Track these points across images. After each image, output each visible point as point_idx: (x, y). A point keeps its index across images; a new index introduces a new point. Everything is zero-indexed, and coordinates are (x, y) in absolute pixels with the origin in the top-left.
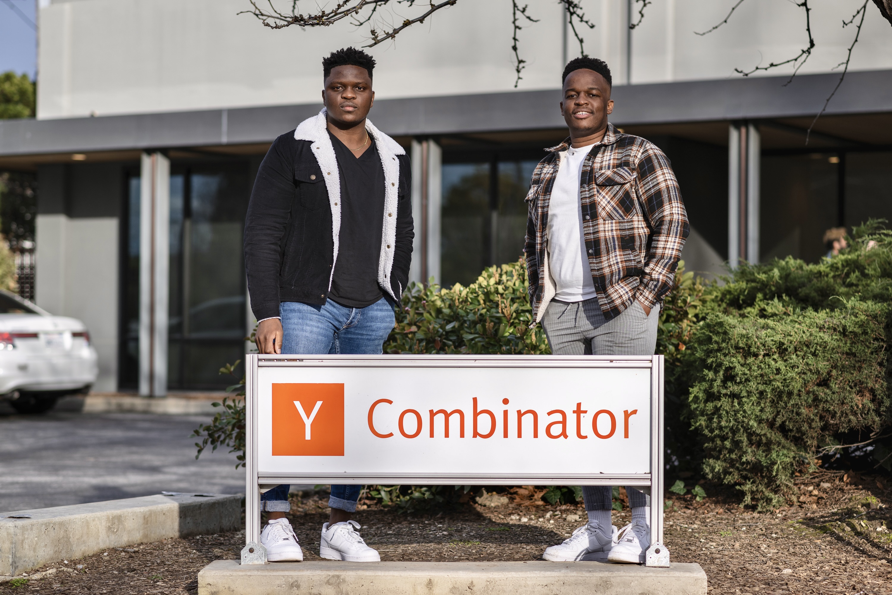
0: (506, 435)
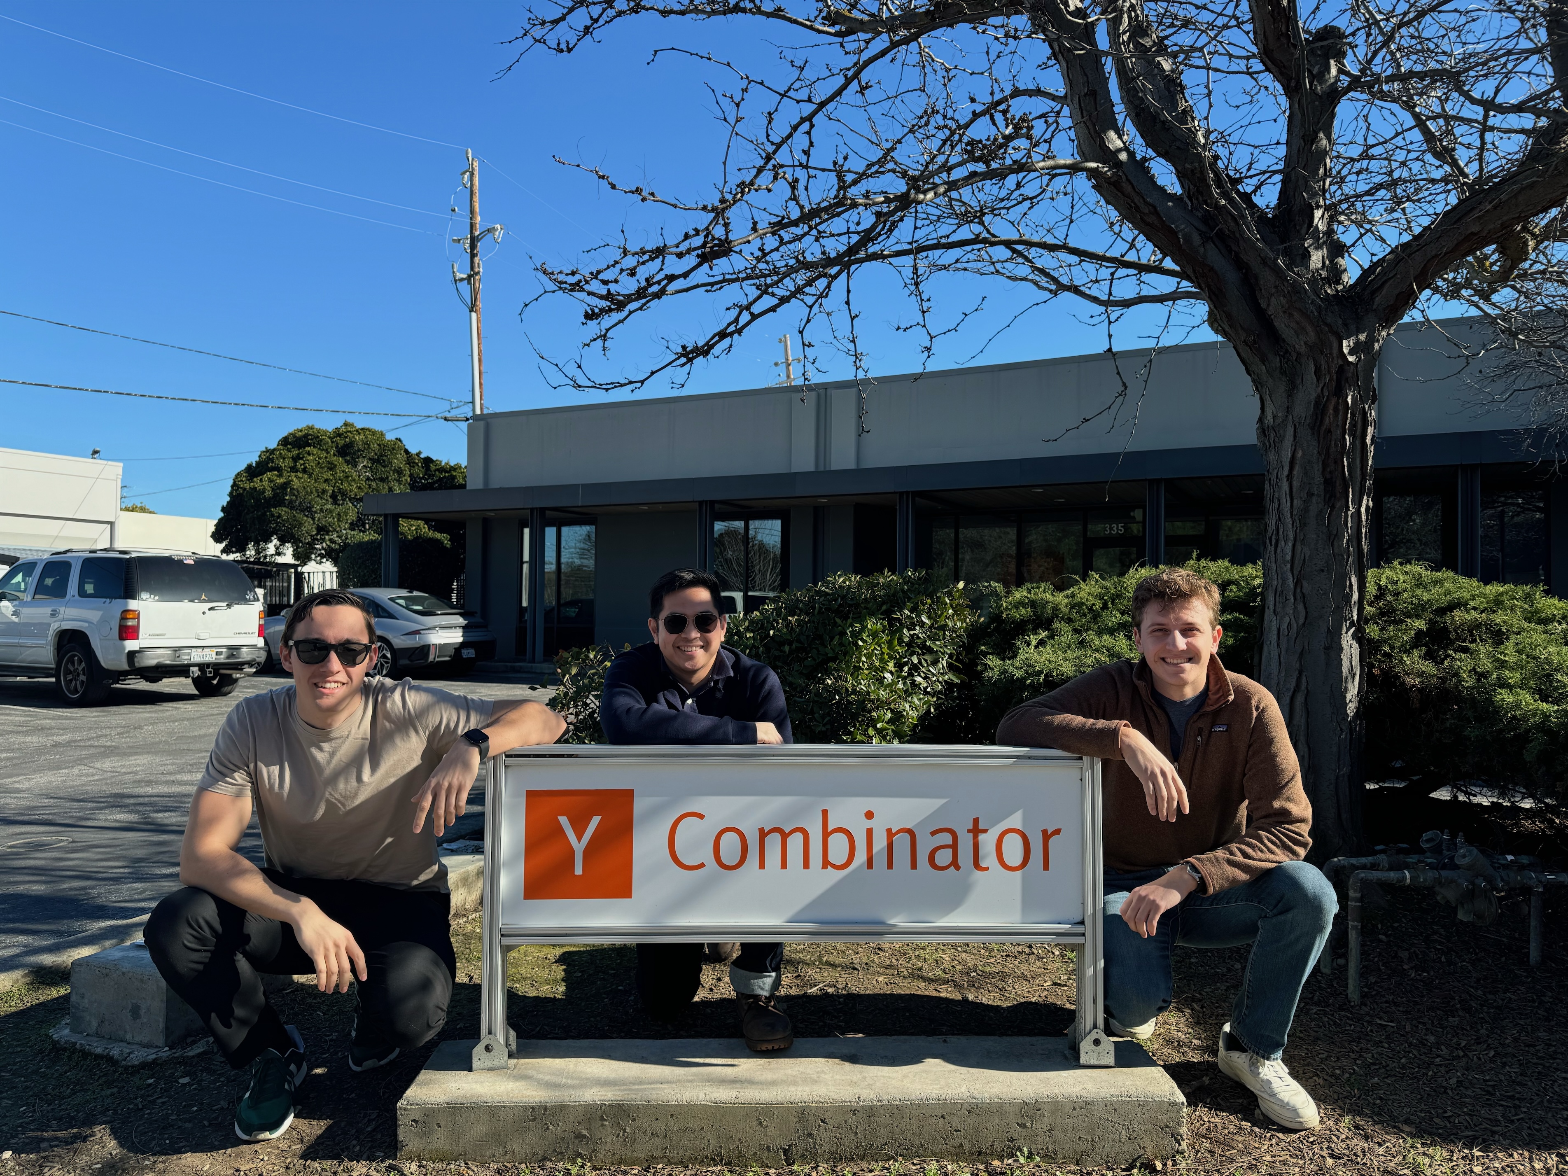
0: (870, 865)
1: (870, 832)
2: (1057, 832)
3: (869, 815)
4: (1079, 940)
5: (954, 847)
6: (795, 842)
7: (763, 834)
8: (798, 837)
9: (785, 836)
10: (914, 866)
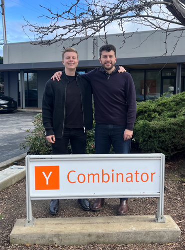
0: (113, 181)
1: (113, 174)
2: (155, 173)
3: (113, 170)
4: (159, 196)
5: (132, 177)
6: (96, 177)
7: (89, 175)
8: (97, 175)
9: (94, 175)
10: (122, 181)
